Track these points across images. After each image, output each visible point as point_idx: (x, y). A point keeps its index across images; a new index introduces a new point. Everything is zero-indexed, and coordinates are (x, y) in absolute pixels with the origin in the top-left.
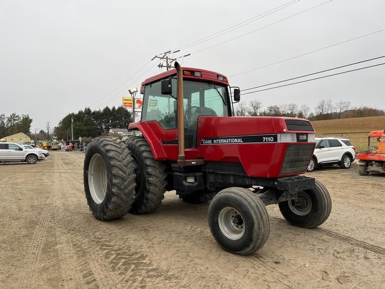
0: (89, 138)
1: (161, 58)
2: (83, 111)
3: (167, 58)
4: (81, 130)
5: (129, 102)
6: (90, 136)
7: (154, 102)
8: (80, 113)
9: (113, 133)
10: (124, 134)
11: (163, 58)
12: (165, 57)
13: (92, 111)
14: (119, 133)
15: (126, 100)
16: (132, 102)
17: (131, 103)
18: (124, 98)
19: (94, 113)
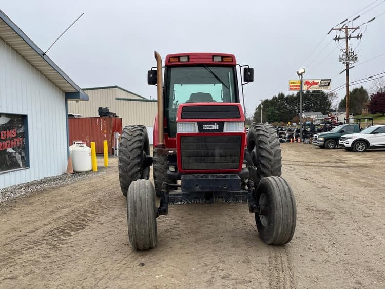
0: (281, 122)
1: (340, 30)
2: (277, 96)
3: (347, 28)
4: (273, 115)
5: (296, 85)
6: (282, 121)
7: (326, 81)
8: (274, 98)
9: (306, 117)
10: (316, 118)
11: (342, 28)
12: (344, 27)
13: (286, 96)
14: (311, 117)
15: (293, 83)
16: (299, 84)
17: (298, 86)
18: (291, 81)
19: (287, 97)
